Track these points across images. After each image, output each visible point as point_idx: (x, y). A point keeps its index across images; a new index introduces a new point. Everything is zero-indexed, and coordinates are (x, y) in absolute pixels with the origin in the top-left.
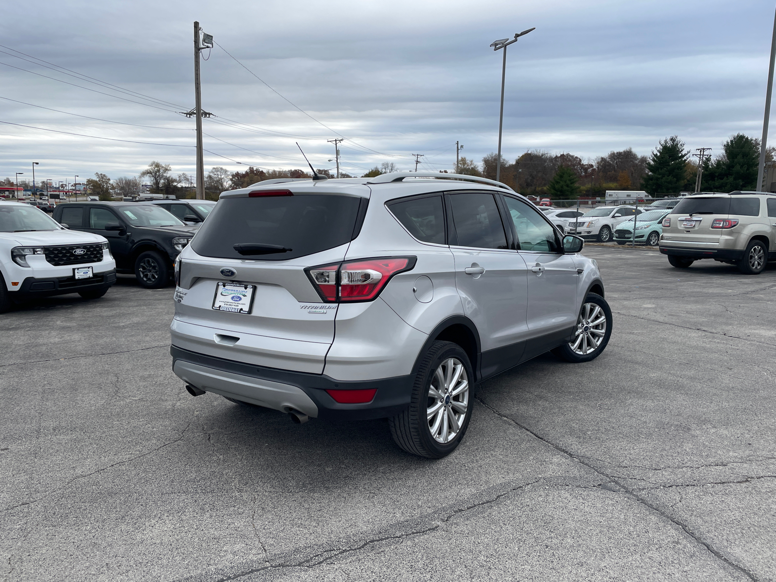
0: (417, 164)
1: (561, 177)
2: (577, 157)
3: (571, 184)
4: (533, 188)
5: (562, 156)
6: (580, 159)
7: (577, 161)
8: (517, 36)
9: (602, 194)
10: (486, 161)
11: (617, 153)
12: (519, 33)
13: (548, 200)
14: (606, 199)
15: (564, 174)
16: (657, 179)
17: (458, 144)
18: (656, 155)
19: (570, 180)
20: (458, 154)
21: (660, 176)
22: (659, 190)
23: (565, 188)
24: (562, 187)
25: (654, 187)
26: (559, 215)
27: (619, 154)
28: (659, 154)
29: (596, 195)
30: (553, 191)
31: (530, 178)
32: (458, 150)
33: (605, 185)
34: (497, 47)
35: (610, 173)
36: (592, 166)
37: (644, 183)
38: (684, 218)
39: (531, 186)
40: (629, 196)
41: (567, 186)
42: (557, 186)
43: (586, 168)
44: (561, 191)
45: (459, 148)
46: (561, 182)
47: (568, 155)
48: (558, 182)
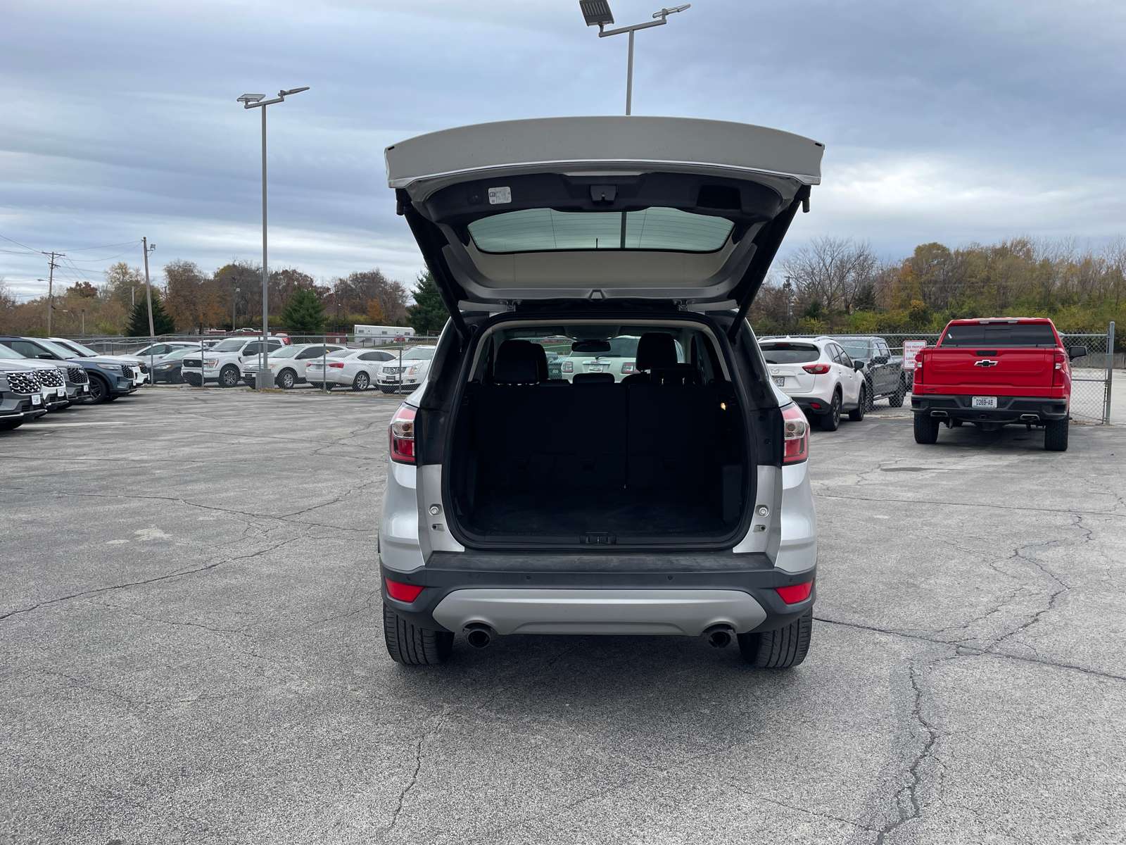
0: (52, 268)
1: (301, 302)
2: (306, 276)
3: (316, 313)
4: (247, 316)
5: (285, 272)
6: (311, 279)
7: (307, 280)
8: (283, 94)
9: (349, 329)
10: (170, 272)
11: (361, 274)
12: (286, 90)
13: (286, 335)
14: (356, 335)
15: (304, 299)
16: (426, 312)
17: (145, 242)
18: (421, 281)
19: (313, 308)
20: (146, 257)
21: (430, 309)
22: (430, 328)
23: (308, 319)
24: (303, 317)
25: (422, 323)
26: (363, 357)
27: (364, 276)
28: (425, 280)
29: (343, 329)
30: (290, 323)
31: (243, 302)
32: (146, 251)
33: (351, 317)
34: (249, 103)
35: (354, 301)
36: (328, 289)
37: (410, 316)
38: (589, 362)
39: (245, 313)
40: (384, 333)
41: (311, 316)
42: (295, 316)
43: (320, 292)
44: (302, 324)
45: (148, 248)
46: (301, 311)
47: (294, 271)
48: (295, 310)
